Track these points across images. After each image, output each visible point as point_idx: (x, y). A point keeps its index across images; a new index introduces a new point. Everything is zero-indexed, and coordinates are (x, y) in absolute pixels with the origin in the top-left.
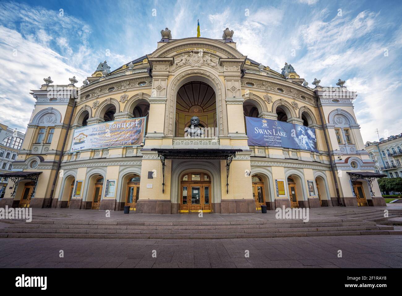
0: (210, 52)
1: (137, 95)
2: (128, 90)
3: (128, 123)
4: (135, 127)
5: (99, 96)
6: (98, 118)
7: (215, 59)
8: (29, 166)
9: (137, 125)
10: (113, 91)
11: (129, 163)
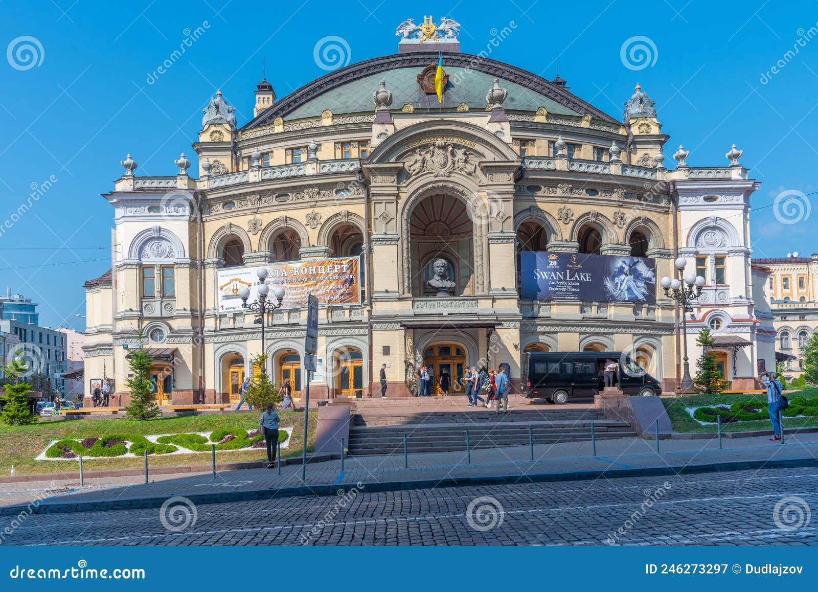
0: (464, 144)
1: (338, 214)
2: (318, 203)
3: (328, 267)
4: (341, 274)
5: (258, 208)
6: (267, 253)
7: (473, 156)
8: (150, 339)
9: (344, 271)
10: (287, 202)
11: (340, 332)
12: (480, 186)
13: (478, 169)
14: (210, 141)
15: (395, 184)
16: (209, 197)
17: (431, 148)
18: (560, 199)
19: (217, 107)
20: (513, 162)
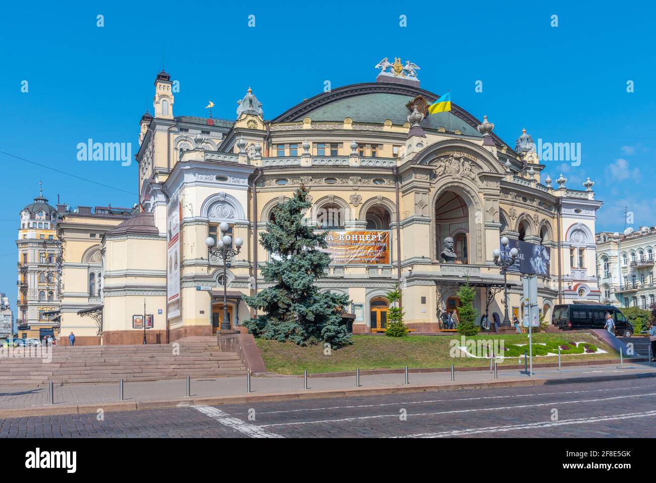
0: (471, 158)
1: (375, 198)
2: (360, 188)
3: (367, 236)
4: (377, 241)
7: (475, 168)
9: (379, 240)
10: (335, 184)
11: (376, 285)
12: (480, 189)
13: (477, 177)
14: (247, 127)
15: (428, 181)
16: (265, 173)
17: (451, 158)
18: (510, 202)
19: (251, 101)
20: (502, 174)
